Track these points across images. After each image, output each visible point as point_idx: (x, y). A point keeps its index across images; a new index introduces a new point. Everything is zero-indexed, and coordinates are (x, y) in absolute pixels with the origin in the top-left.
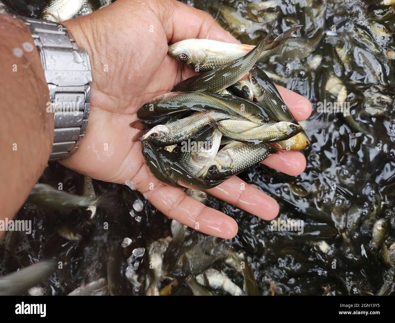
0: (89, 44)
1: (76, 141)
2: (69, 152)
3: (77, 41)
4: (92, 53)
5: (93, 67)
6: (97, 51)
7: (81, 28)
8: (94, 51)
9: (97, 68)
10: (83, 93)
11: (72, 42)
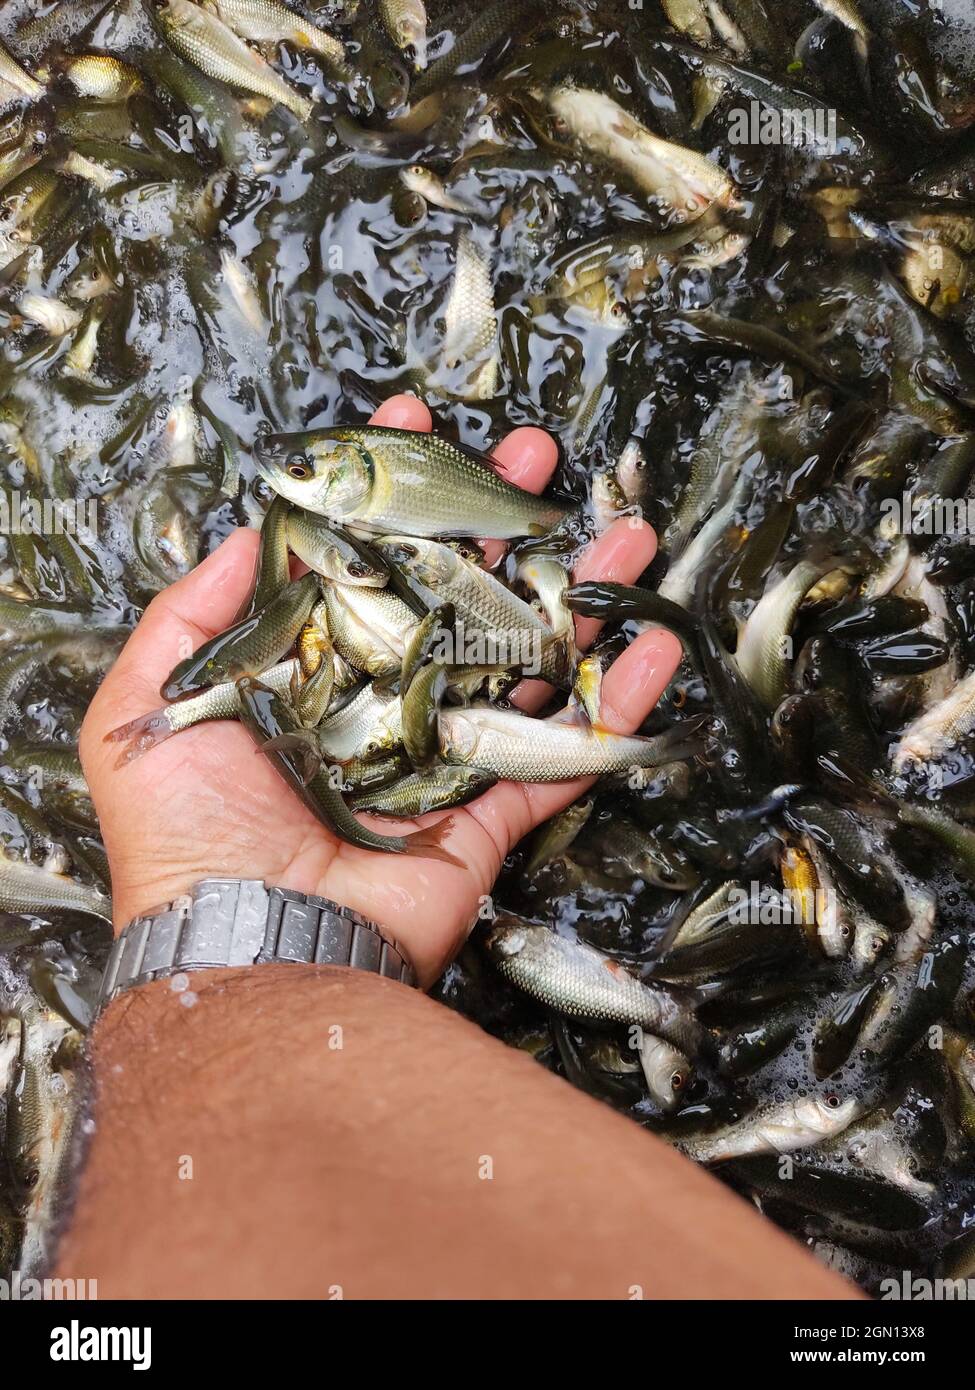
3: (170, 899)
4: (202, 870)
5: (232, 875)
6: (199, 859)
7: (146, 884)
8: (199, 865)
9: (235, 867)
10: (284, 904)
11: (170, 909)
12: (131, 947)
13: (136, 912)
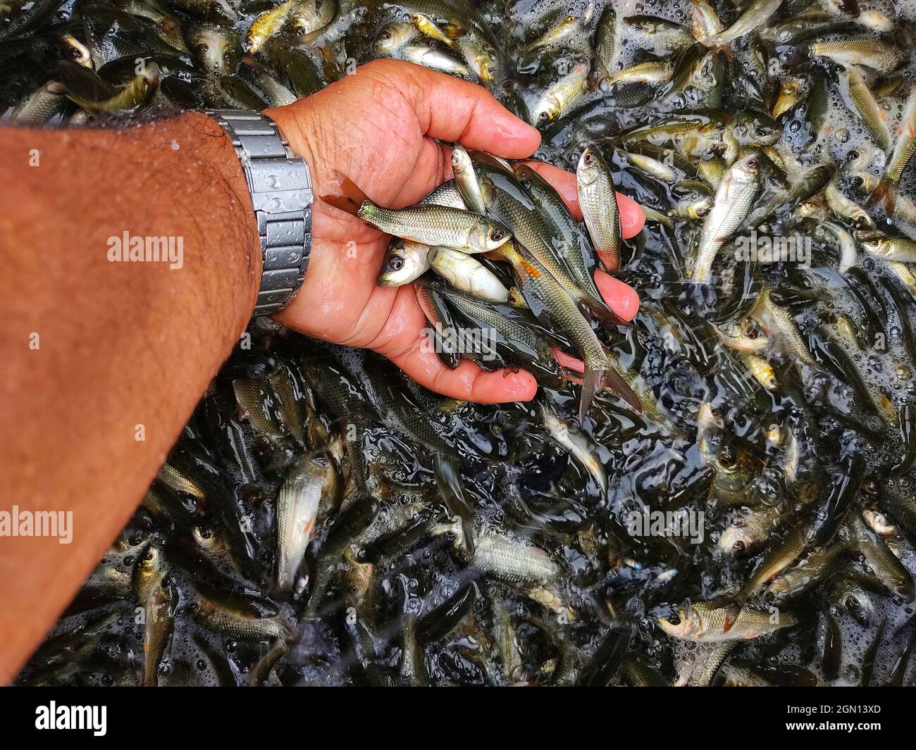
0: (311, 151)
1: (293, 288)
2: (284, 303)
3: (291, 144)
4: (314, 162)
6: (321, 157)
7: (298, 124)
10: (302, 219)
11: (284, 145)
12: (255, 125)
13: (279, 123)
